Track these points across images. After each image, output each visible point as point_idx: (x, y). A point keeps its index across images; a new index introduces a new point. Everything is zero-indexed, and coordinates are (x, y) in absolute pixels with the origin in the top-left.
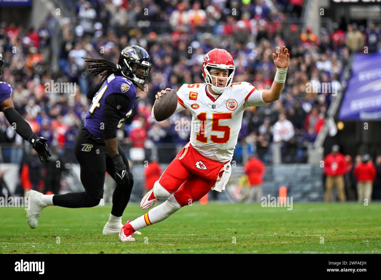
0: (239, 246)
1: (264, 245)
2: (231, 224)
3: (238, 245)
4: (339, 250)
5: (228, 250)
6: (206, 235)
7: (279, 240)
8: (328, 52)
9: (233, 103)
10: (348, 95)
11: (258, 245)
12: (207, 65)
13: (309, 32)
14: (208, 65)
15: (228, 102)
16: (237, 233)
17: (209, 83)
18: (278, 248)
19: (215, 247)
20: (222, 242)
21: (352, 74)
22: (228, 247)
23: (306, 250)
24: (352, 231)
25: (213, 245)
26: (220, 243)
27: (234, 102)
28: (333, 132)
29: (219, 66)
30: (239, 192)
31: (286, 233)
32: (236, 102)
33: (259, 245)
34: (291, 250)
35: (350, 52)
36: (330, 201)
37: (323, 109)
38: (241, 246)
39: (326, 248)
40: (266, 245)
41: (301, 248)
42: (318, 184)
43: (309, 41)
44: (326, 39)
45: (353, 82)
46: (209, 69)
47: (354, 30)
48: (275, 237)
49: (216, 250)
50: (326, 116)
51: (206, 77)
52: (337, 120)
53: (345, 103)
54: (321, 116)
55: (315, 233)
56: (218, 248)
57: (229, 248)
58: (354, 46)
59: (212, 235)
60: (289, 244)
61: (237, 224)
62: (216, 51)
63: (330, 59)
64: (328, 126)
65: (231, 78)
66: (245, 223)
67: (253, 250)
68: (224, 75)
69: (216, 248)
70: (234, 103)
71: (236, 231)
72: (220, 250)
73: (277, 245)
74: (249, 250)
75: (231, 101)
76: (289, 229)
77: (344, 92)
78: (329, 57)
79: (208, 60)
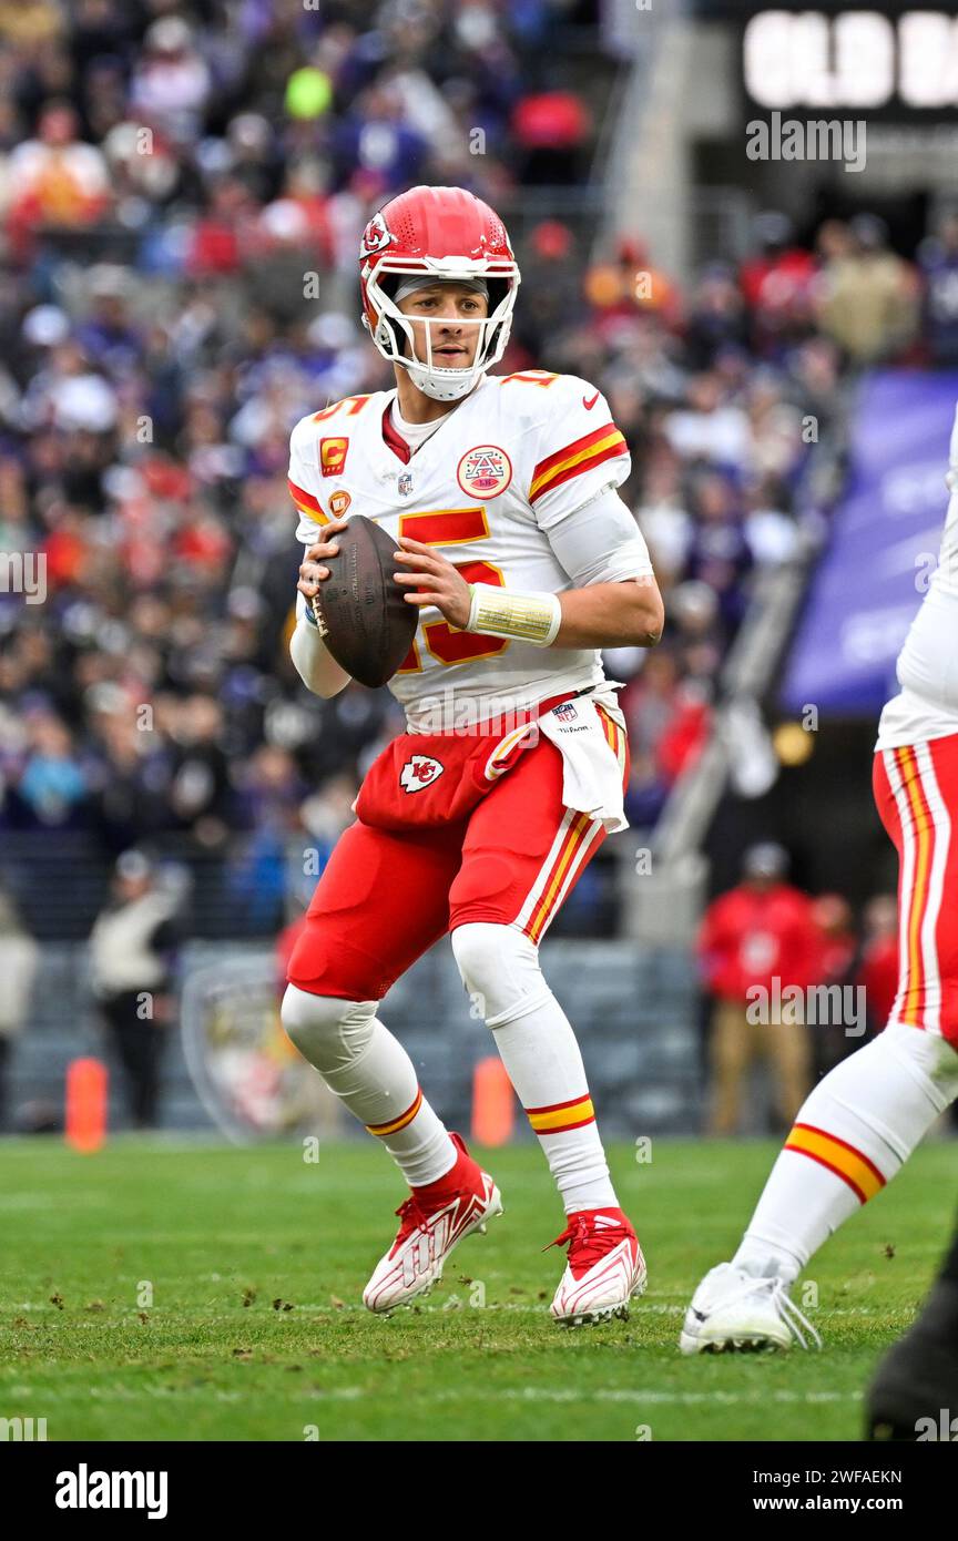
0: (265, 1363)
1: (395, 1358)
2: (228, 1249)
3: (261, 1359)
4: (781, 1387)
5: (211, 1385)
6: (96, 1309)
7: (473, 1336)
8: (730, 363)
9: (491, 466)
10: (834, 585)
11: (364, 1361)
12: (379, 268)
13: (629, 261)
14: (386, 265)
15: (468, 458)
16: (259, 1296)
17: (396, 355)
18: (467, 1373)
19: (142, 1372)
20: (175, 1341)
21: (853, 479)
22: (207, 1370)
23: (613, 1382)
24: (846, 1286)
25: (130, 1361)
26: (168, 1349)
27: (497, 458)
28: (756, 775)
29: (436, 266)
30: (267, 1083)
31: (513, 1296)
32: (504, 460)
33: (368, 1357)
34: (534, 1385)
35: (846, 364)
36: (735, 1132)
37: (702, 656)
38: (276, 1365)
39: (714, 1374)
40: (405, 1360)
41: (588, 1374)
42: (677, 1043)
43: (628, 307)
44: (718, 295)
45: (857, 516)
46: (390, 284)
47: (861, 252)
48: (449, 1321)
49: (149, 1387)
50: (720, 695)
51: (378, 327)
52: (774, 713)
53: (818, 628)
54: (692, 696)
55: (657, 1297)
56: (157, 1377)
57: (213, 1374)
58: (866, 333)
59: (125, 1309)
60: (522, 1351)
61: (256, 1248)
62: (419, 199)
63: (739, 397)
64: (724, 747)
65: (500, 325)
66: (297, 1248)
67: (338, 1383)
68: (467, 307)
69: (150, 1379)
70: (497, 466)
71: (252, 1287)
72: (167, 1382)
73: (461, 1358)
74: (317, 1387)
75: (484, 456)
76: (526, 1275)
77: (812, 567)
78: (736, 391)
79: (382, 245)
